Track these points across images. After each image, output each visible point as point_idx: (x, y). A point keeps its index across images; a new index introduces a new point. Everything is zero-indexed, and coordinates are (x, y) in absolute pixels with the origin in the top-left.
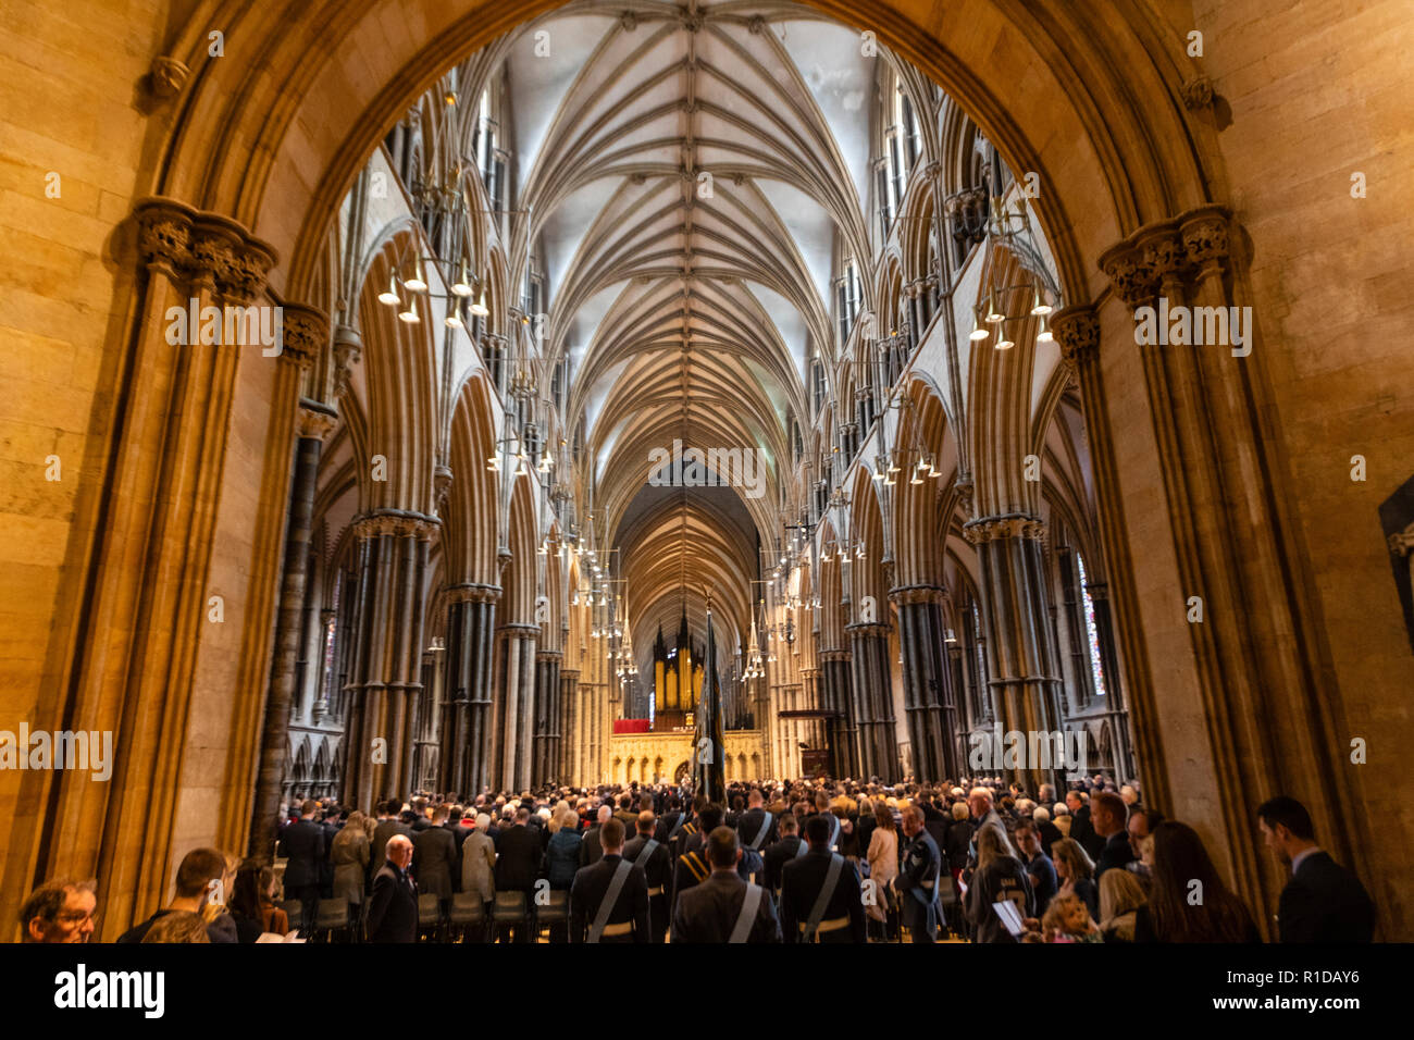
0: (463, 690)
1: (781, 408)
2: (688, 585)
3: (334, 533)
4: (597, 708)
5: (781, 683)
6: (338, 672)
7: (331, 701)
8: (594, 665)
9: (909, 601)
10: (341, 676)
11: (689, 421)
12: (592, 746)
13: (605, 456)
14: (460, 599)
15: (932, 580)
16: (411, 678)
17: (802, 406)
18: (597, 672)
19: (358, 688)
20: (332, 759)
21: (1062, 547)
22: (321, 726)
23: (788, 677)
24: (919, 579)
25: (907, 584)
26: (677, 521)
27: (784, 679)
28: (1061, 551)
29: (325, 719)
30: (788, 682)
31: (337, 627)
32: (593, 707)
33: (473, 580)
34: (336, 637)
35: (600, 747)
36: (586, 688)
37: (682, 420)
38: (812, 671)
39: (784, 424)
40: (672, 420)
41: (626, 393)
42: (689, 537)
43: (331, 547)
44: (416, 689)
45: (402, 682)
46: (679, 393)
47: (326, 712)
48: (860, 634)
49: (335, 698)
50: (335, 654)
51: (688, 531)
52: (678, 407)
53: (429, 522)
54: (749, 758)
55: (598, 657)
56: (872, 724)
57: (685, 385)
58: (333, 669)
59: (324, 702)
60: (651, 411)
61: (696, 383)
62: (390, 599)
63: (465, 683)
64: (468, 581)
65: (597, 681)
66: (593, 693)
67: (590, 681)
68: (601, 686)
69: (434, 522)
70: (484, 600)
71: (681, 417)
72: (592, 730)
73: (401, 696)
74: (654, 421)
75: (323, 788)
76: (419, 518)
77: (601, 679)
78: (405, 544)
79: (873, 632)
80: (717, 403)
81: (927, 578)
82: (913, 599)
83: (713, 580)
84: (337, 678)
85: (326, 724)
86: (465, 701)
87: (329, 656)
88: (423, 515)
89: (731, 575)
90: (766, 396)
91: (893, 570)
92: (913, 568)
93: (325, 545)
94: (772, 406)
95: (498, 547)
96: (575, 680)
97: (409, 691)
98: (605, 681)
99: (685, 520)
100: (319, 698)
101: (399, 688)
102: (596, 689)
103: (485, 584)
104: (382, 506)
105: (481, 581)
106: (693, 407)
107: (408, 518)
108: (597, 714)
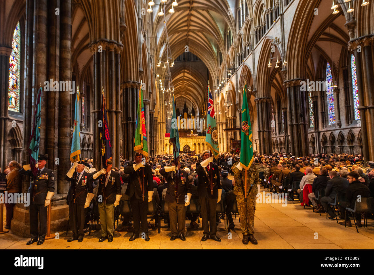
0: (130, 118)
1: (222, 30)
2: (183, 96)
3: (81, 67)
4: (162, 129)
5: (218, 122)
6: (86, 115)
7: (85, 124)
8: (160, 117)
9: (292, 85)
10: (87, 116)
11: (189, 39)
12: (161, 140)
13: (162, 51)
14: (127, 87)
15: (302, 77)
16: (117, 108)
17: (233, 26)
18: (162, 119)
19: (97, 111)
20: (87, 142)
21: (345, 66)
22: (83, 131)
23: (220, 120)
24: (297, 76)
25: (292, 78)
26: (182, 75)
27: (219, 120)
28: (344, 68)
29: (84, 129)
30: (220, 121)
31: (85, 101)
32: (161, 129)
33: (131, 80)
34: (85, 104)
35: (163, 140)
36: (160, 123)
37: (186, 39)
38: (231, 117)
39: (223, 36)
40: (183, 38)
41: (170, 27)
42: (185, 80)
43: (80, 72)
44: (120, 112)
45: (114, 109)
46: (186, 28)
47: (84, 127)
48: (260, 102)
49: (86, 123)
50: (85, 109)
51: (185, 78)
52: (186, 33)
53: (119, 45)
54: (201, 144)
55: (162, 114)
56: (263, 132)
57: (189, 25)
58: (85, 114)
59: (83, 124)
60: (177, 35)
61: (192, 23)
62: (106, 76)
63: (131, 116)
64: (129, 80)
65: (162, 121)
66: (160, 125)
67: (160, 121)
68: (163, 123)
69: (121, 46)
70: (135, 87)
71: (186, 37)
72: (161, 136)
73: (114, 114)
74: (178, 38)
75: (85, 151)
76: (115, 43)
77: (163, 121)
78: (110, 53)
79: (265, 101)
80: (199, 31)
81: (301, 76)
82: (294, 84)
83: (191, 93)
84: (86, 117)
85: (84, 131)
86: (131, 122)
87: (83, 110)
88: (116, 42)
89: (198, 91)
90: (217, 27)
91: (286, 74)
92: (295, 72)
93: (78, 72)
94: (219, 30)
95: (139, 68)
96: (157, 121)
97: (117, 113)
98: (164, 121)
99: (184, 74)
100: (82, 122)
101: (112, 111)
102: (162, 124)
103: (135, 81)
104: (100, 37)
105: (134, 80)
106: (191, 34)
107: (110, 42)
108: (162, 131)
